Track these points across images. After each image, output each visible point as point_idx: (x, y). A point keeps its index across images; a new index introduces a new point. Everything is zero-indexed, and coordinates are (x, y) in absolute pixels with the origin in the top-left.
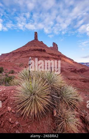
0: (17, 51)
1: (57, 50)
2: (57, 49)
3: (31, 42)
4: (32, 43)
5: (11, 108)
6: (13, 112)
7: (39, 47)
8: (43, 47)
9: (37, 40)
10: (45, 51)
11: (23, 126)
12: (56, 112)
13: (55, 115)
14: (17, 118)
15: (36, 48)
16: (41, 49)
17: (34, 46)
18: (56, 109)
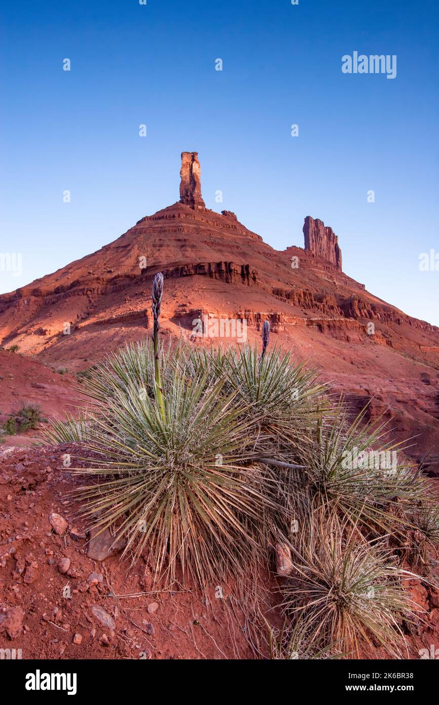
0: (67, 281)
1: (338, 266)
2: (332, 259)
3: (159, 216)
4: (160, 224)
5: (67, 521)
6: (77, 534)
7: (214, 250)
8: (235, 250)
9: (200, 207)
10: (253, 274)
11: (124, 596)
12: (290, 555)
13: (282, 568)
14: (96, 561)
15: (191, 256)
16: (226, 263)
17: (179, 243)
18: (290, 544)
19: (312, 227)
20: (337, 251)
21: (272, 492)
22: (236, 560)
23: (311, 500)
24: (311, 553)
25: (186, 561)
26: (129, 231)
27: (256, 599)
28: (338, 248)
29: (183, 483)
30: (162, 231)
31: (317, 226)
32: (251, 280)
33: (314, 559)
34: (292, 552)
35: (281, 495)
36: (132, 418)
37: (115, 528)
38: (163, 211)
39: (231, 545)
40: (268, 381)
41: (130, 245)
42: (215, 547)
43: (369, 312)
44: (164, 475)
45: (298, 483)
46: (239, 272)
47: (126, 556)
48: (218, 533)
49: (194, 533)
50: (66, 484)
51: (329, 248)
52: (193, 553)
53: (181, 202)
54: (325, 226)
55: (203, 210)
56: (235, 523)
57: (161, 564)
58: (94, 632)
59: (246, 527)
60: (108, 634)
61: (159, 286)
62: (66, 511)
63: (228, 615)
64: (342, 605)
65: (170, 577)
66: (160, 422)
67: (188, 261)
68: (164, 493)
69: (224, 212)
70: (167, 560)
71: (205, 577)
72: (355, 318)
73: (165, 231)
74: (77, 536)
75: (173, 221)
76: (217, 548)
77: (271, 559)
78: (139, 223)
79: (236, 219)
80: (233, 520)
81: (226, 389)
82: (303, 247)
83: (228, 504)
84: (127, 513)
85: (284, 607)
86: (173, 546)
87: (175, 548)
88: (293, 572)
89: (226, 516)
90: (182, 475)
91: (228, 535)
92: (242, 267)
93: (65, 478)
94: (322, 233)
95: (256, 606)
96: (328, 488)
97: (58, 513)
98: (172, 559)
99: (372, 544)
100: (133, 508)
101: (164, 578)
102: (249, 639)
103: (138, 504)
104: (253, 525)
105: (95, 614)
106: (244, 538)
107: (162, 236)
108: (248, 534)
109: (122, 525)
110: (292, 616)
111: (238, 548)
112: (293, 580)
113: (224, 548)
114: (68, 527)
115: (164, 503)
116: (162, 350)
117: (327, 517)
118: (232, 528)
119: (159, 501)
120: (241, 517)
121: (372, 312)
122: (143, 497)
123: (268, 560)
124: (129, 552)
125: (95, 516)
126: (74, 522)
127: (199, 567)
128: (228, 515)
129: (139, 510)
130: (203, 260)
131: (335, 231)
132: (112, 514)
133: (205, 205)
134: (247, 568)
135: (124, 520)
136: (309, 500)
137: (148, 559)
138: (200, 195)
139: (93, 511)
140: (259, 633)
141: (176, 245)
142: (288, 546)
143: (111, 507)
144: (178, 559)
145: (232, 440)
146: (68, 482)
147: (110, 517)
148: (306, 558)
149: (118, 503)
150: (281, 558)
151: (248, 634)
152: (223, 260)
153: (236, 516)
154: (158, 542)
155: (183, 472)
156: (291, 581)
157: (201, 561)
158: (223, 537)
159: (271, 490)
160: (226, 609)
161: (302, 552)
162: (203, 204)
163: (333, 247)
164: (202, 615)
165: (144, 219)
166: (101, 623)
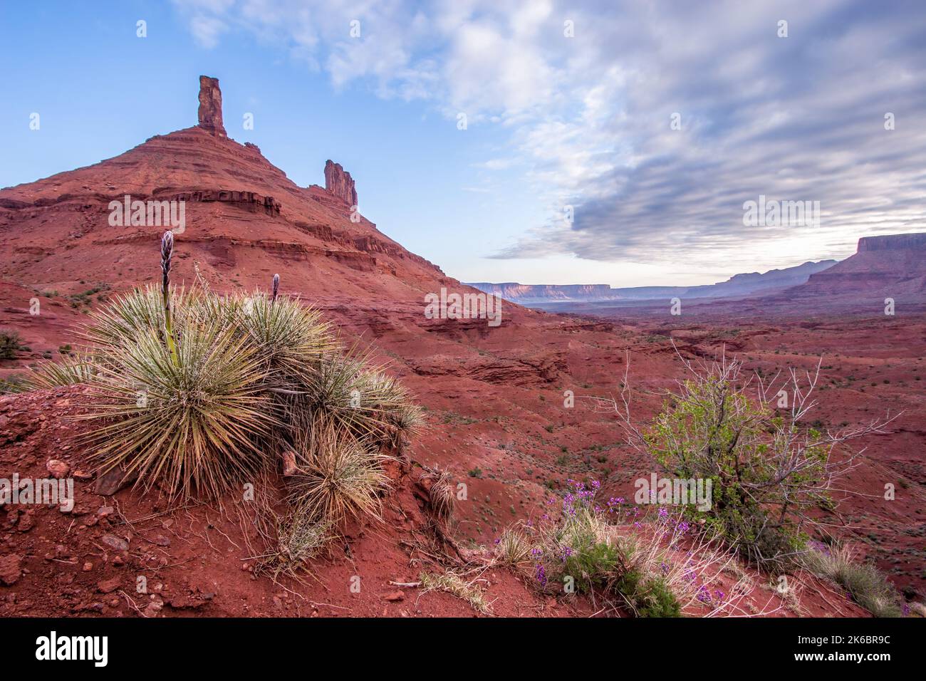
0: (52, 194)
2: (349, 200)
4: (175, 145)
5: (69, 465)
6: (82, 476)
7: (237, 179)
8: (259, 182)
9: (221, 135)
10: (277, 206)
11: (136, 520)
12: (294, 459)
13: (288, 470)
14: (105, 496)
15: (211, 183)
16: (249, 193)
17: (197, 167)
18: (294, 451)
19: (334, 171)
20: (354, 194)
21: (279, 414)
22: (248, 471)
23: (313, 415)
24: (311, 454)
25: (200, 480)
26: (136, 147)
27: (265, 498)
28: (355, 192)
29: (197, 416)
30: (177, 153)
31: (337, 169)
32: (274, 212)
33: (314, 458)
34: (297, 457)
35: (288, 415)
36: (142, 365)
37: (126, 464)
38: (178, 132)
39: (243, 460)
40: (277, 324)
41: (137, 162)
42: (228, 464)
43: (379, 248)
44: (176, 411)
45: (303, 404)
46: (263, 202)
47: (137, 487)
48: (230, 452)
49: (208, 455)
50: (65, 430)
51: (347, 190)
52: (207, 473)
53: (200, 126)
54: (344, 170)
55: (224, 138)
56: (247, 442)
57: (176, 487)
58: (106, 557)
59: (257, 444)
60: (121, 555)
61: (169, 244)
62: (66, 456)
63: (240, 514)
64: (333, 488)
65: (184, 496)
66: (173, 367)
67: (208, 187)
68: (176, 428)
69: (247, 144)
70: (181, 482)
71: (219, 490)
72: (367, 251)
73: (180, 154)
74: (82, 478)
75: (190, 144)
76: (230, 464)
77: (279, 465)
78: (148, 141)
79: (259, 153)
80: (245, 440)
81: (238, 333)
82: (324, 187)
83: (241, 429)
84: (139, 449)
85: (288, 499)
86: (187, 469)
87: (189, 470)
88: (296, 472)
89: (238, 437)
90: (195, 410)
91: (240, 453)
92: (265, 198)
93: (63, 424)
94: (341, 176)
95: (265, 503)
96: (326, 404)
97: (58, 459)
98: (187, 482)
99: (359, 440)
100: (144, 444)
101: (179, 498)
102: (259, 529)
103: (150, 440)
104: (262, 442)
105: (106, 542)
106: (255, 453)
107: (178, 158)
108: (259, 449)
109: (133, 461)
110: (295, 504)
111: (249, 461)
112: (297, 477)
113: (236, 463)
114: (70, 470)
115: (177, 436)
116: (174, 295)
117: (325, 426)
118: (244, 446)
119: (172, 435)
120: (252, 437)
121: (381, 247)
122: (155, 433)
123: (276, 466)
124: (141, 483)
125: (102, 456)
126: (77, 465)
127: (213, 482)
128: (240, 436)
129: (151, 446)
130: (225, 188)
131: (353, 177)
132: (121, 452)
133: (226, 134)
134: (258, 476)
135: (136, 455)
136: (311, 415)
137: (162, 484)
138: (221, 123)
139: (100, 452)
140: (267, 523)
141: (194, 169)
142: (293, 452)
143: (120, 446)
144: (193, 480)
145: (243, 377)
146: (68, 428)
147: (120, 456)
148: (308, 460)
149: (128, 441)
150: (287, 463)
151: (258, 525)
152: (247, 190)
153: (248, 437)
154: (172, 469)
155: (196, 407)
156: (295, 479)
157: (215, 478)
158: (235, 455)
159: (280, 413)
160: (239, 511)
161: (305, 455)
162: (224, 133)
163: (350, 189)
164: (216, 520)
165: (156, 138)
166: (113, 548)
